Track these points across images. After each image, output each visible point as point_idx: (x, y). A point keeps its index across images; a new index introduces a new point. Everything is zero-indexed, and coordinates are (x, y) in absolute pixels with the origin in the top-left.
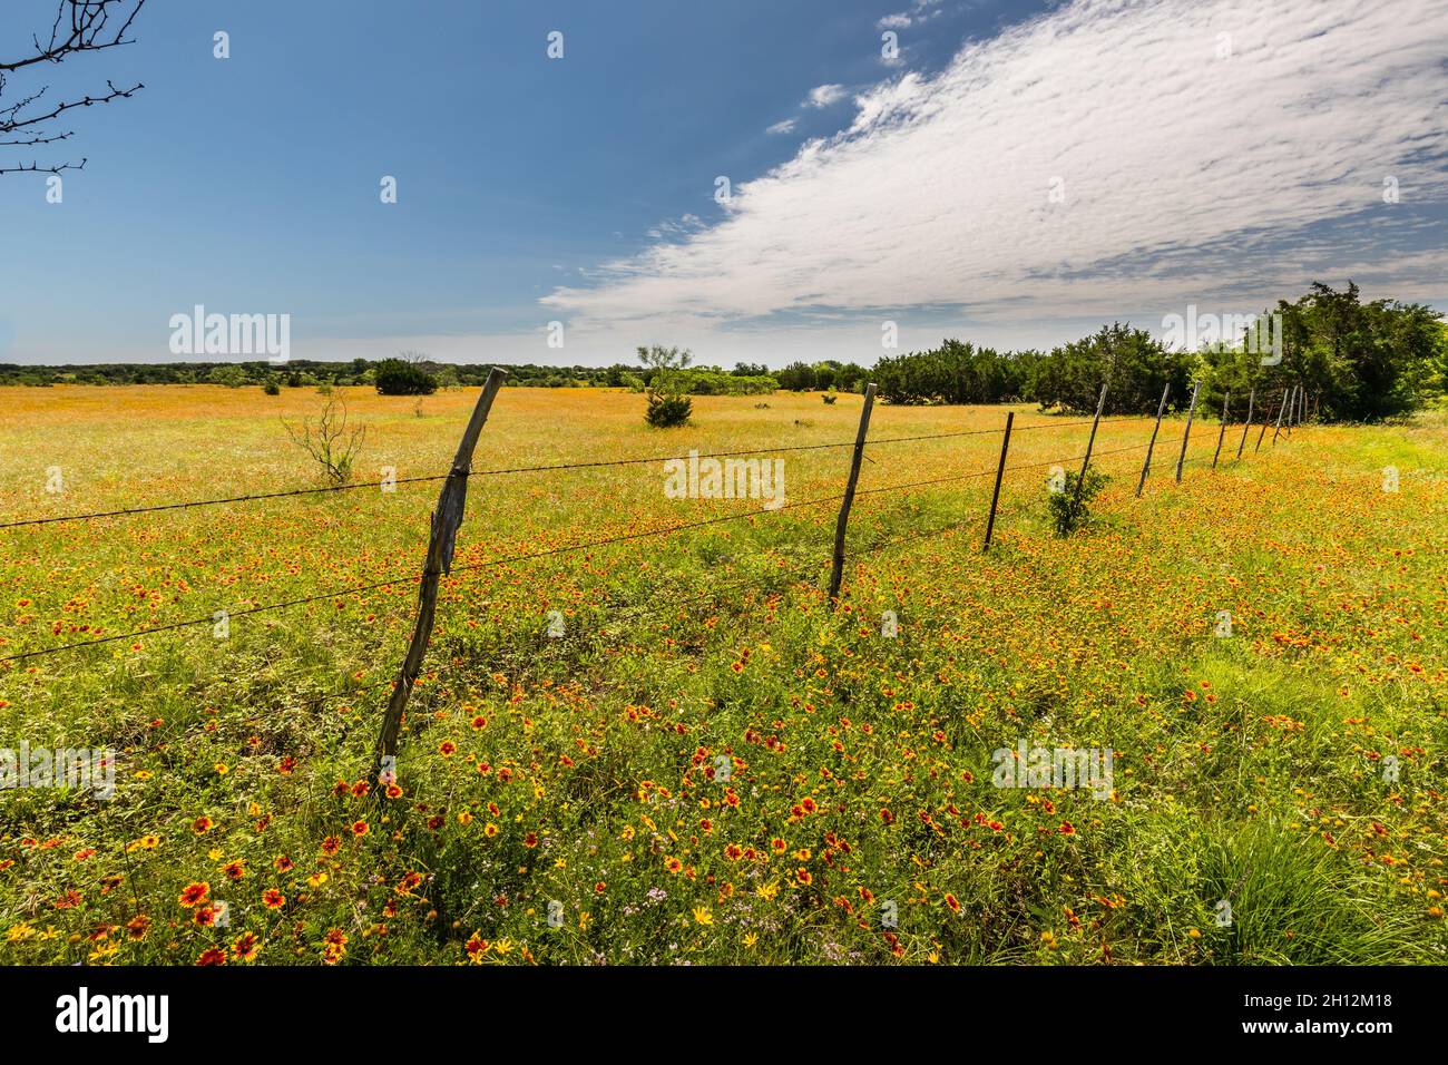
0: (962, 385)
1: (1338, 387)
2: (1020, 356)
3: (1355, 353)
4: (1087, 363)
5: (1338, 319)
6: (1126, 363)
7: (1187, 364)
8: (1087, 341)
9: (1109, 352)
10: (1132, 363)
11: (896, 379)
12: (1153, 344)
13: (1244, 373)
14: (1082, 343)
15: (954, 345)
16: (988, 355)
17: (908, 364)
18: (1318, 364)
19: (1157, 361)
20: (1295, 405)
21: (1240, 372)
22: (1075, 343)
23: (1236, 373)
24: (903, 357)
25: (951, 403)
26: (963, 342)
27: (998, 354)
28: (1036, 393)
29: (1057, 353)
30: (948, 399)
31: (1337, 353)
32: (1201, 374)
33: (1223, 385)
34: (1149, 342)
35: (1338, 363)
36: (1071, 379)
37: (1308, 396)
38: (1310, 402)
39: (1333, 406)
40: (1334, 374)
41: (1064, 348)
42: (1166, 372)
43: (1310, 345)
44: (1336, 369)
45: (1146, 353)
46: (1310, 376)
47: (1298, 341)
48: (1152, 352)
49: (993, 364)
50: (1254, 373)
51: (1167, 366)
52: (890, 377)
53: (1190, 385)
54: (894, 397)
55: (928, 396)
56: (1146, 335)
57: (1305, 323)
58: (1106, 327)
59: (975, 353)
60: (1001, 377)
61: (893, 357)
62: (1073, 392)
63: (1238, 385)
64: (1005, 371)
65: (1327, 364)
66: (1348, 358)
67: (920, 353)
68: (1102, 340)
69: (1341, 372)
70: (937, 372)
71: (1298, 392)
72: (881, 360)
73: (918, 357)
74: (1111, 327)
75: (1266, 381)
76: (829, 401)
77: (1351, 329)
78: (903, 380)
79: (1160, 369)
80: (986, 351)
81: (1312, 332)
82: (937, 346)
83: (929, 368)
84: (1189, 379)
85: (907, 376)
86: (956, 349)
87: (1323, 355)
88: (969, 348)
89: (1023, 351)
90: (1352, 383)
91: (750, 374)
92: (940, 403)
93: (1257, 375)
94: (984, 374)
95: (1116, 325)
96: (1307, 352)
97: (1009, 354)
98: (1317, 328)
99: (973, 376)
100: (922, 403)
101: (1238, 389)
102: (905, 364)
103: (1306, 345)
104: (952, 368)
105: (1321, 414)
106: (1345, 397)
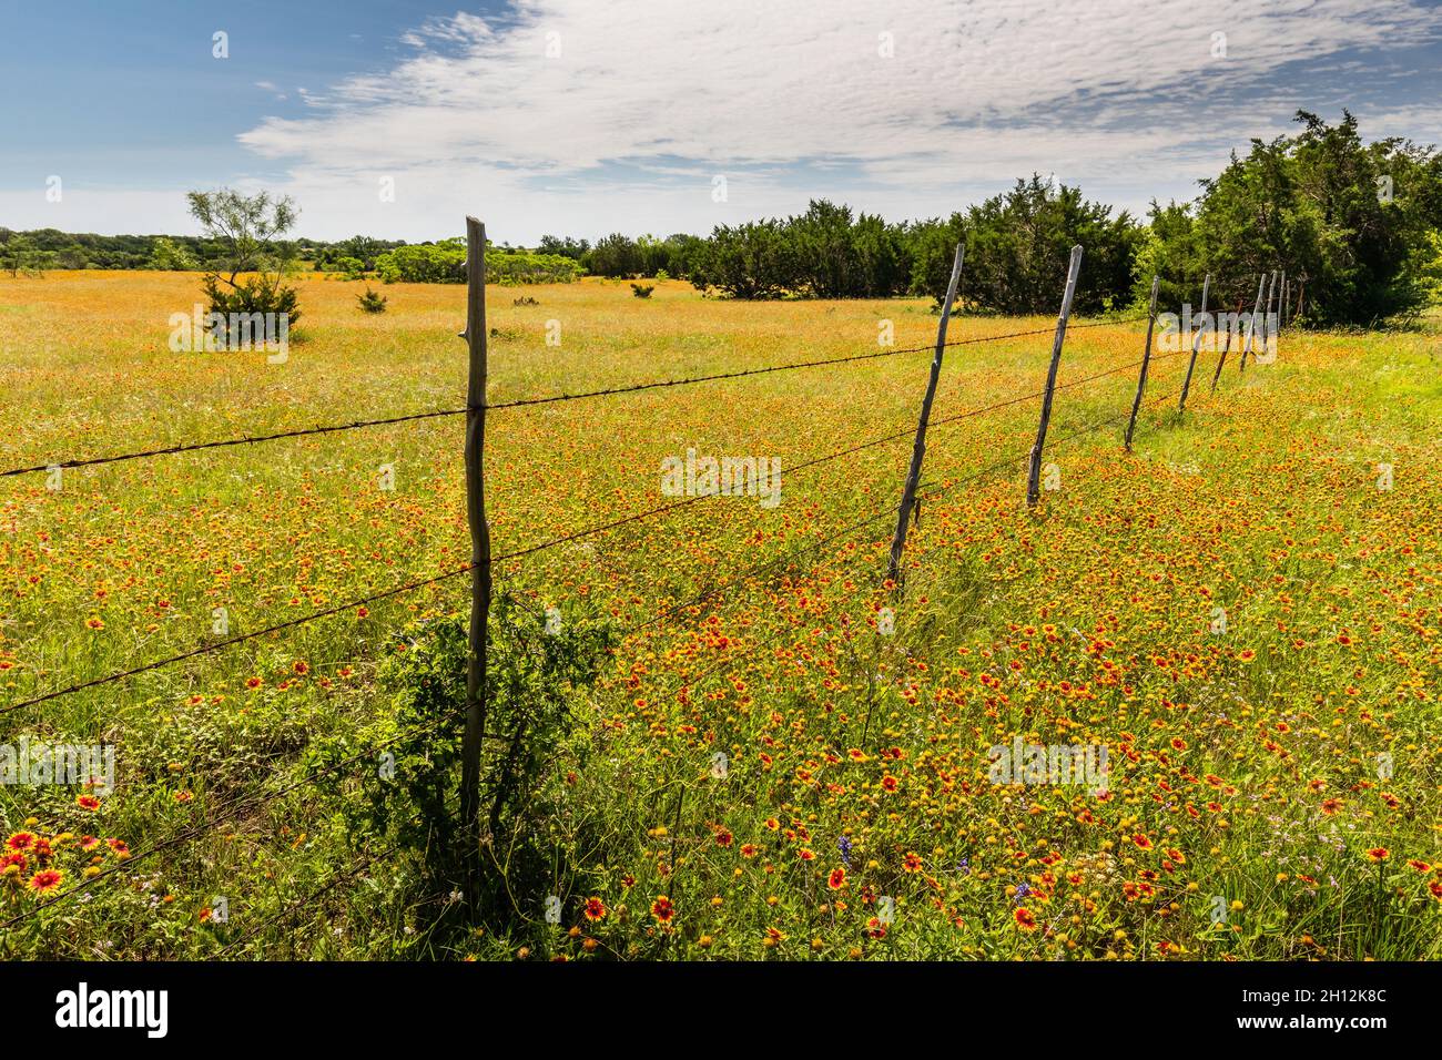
0: (835, 269)
1: (1329, 273)
2: (920, 228)
3: (1352, 221)
4: (996, 235)
5: (1330, 165)
6: (1047, 235)
7: (1132, 238)
8: (997, 203)
9: (1028, 220)
10: (1056, 236)
11: (739, 259)
12: (1086, 208)
13: (1201, 248)
14: (990, 205)
15: (824, 209)
16: (871, 225)
17: (758, 237)
18: (1303, 234)
19: (1091, 234)
20: (1273, 301)
21: (1197, 247)
22: (980, 205)
23: (1191, 250)
24: (750, 226)
25: (822, 295)
26: (838, 205)
27: (886, 223)
28: (928, 282)
29: (957, 221)
30: (818, 290)
31: (1328, 219)
32: (1149, 253)
33: (1174, 269)
34: (1081, 205)
35: (1330, 234)
36: (973, 260)
37: (1291, 287)
38: (1292, 294)
39: (1322, 300)
40: (1324, 252)
41: (966, 214)
42: (1103, 250)
43: (1294, 208)
44: (1327, 243)
45: (1077, 222)
46: (1292, 255)
47: (1276, 199)
48: (1085, 220)
49: (879, 240)
50: (1216, 249)
51: (1104, 242)
52: (729, 256)
53: (1135, 270)
54: (738, 287)
55: (786, 284)
56: (1077, 195)
57: (1287, 172)
58: (1022, 181)
59: (855, 222)
60: (890, 258)
61: (734, 225)
62: (978, 279)
63: (1193, 269)
64: (896, 248)
65: (1315, 235)
66: (1342, 227)
67: (774, 221)
68: (1018, 201)
69: (1332, 248)
70: (799, 249)
71: (1278, 280)
72: (717, 230)
73: (770, 226)
74: (1029, 182)
75: (1235, 263)
76: (642, 293)
77: (1347, 184)
78: (749, 262)
79: (1096, 246)
80: (871, 218)
81: (1296, 187)
82: (802, 211)
83: (786, 244)
84: (1133, 260)
85: (756, 255)
86: (827, 215)
87: (1310, 220)
88: (846, 214)
89: (923, 221)
90: (1347, 265)
91: (563, 253)
92: (807, 297)
93: (1220, 253)
94: (866, 254)
95: (1036, 179)
96: (1288, 217)
97: (905, 225)
98: (1302, 180)
99: (852, 255)
100: (778, 296)
101: (1194, 274)
102: (751, 237)
103: (1285, 206)
104: (820, 243)
105: (1305, 315)
106: (1337, 287)
